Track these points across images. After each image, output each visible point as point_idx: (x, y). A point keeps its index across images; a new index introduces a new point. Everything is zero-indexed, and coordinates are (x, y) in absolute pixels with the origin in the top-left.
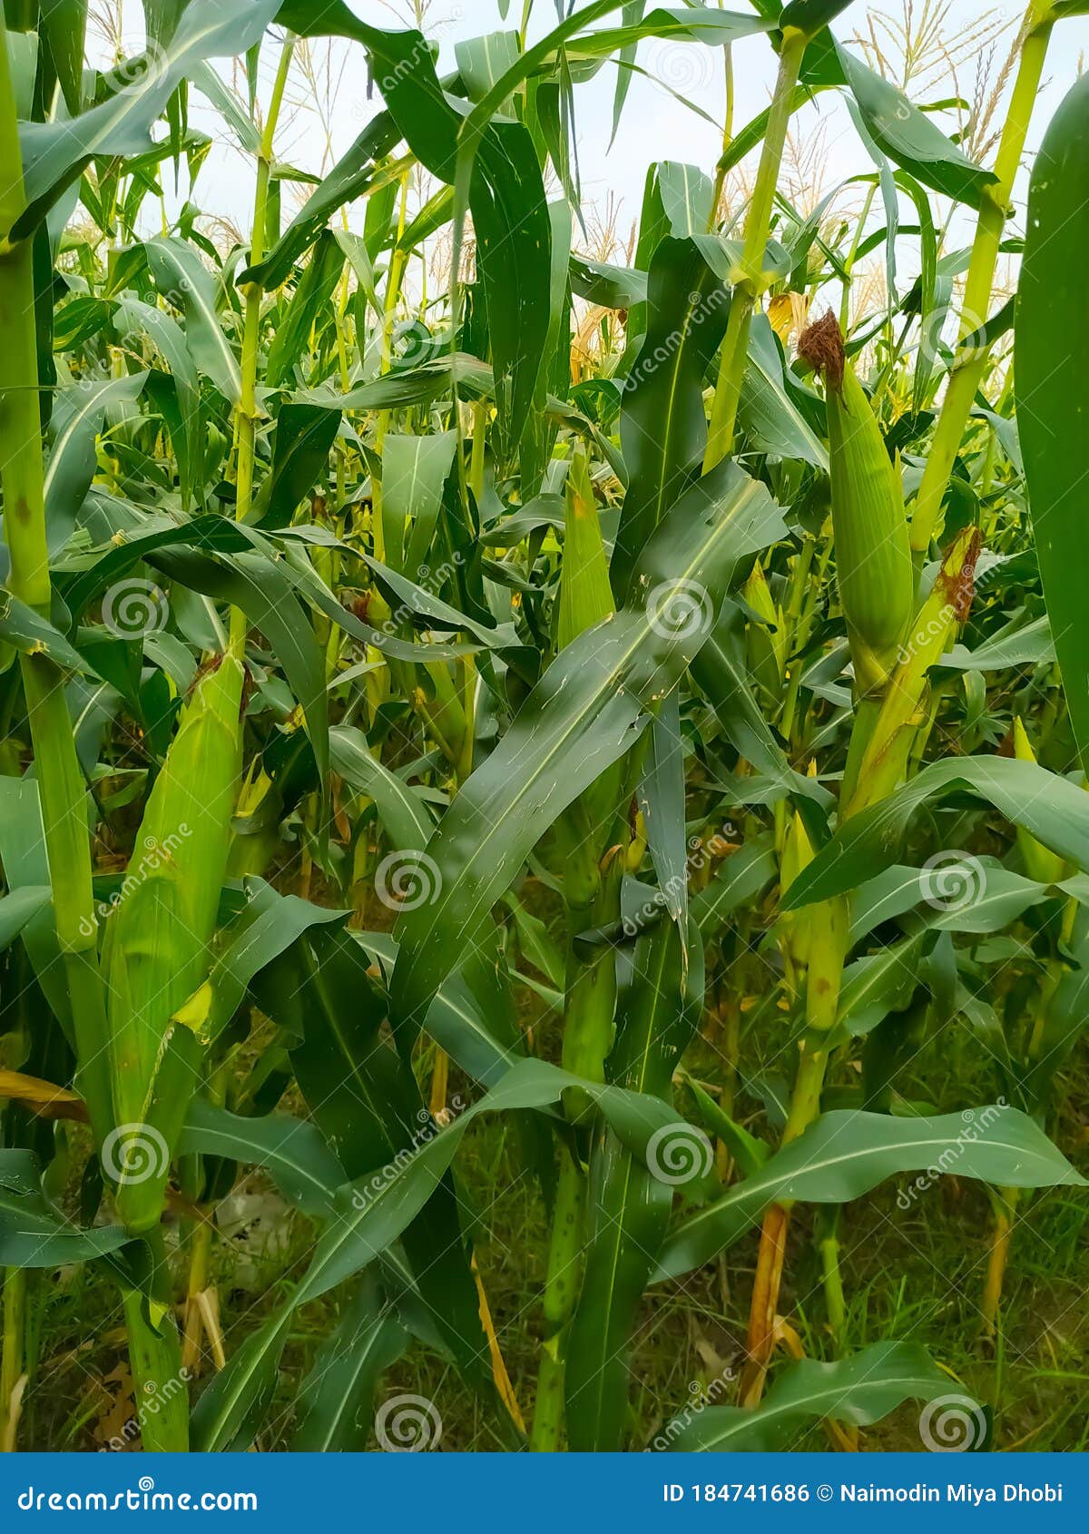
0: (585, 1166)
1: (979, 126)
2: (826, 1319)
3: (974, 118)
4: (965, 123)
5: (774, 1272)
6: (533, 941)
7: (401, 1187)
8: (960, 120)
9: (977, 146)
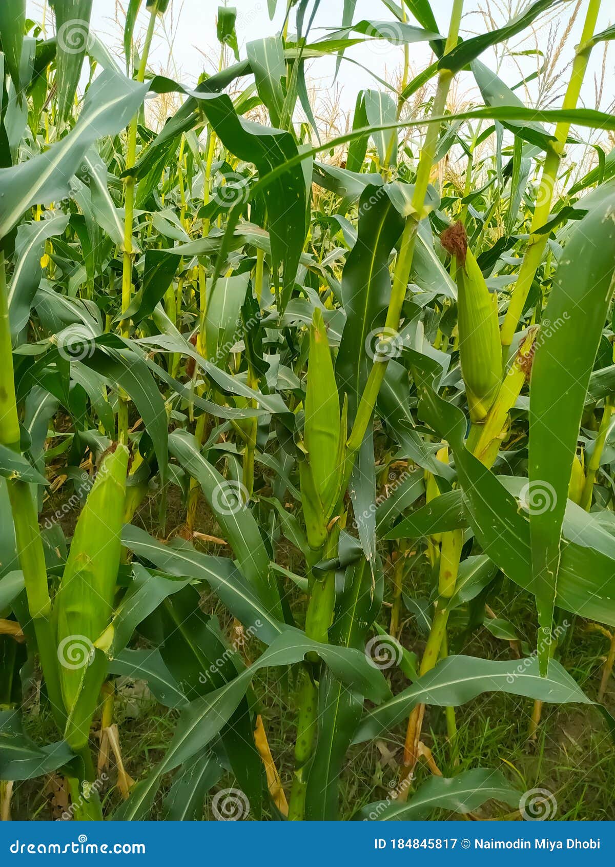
0: (317, 683)
1: (549, 68)
2: (447, 734)
3: (546, 63)
4: (541, 66)
5: (419, 722)
6: (289, 527)
7: (218, 707)
8: (538, 64)
9: (548, 79)
